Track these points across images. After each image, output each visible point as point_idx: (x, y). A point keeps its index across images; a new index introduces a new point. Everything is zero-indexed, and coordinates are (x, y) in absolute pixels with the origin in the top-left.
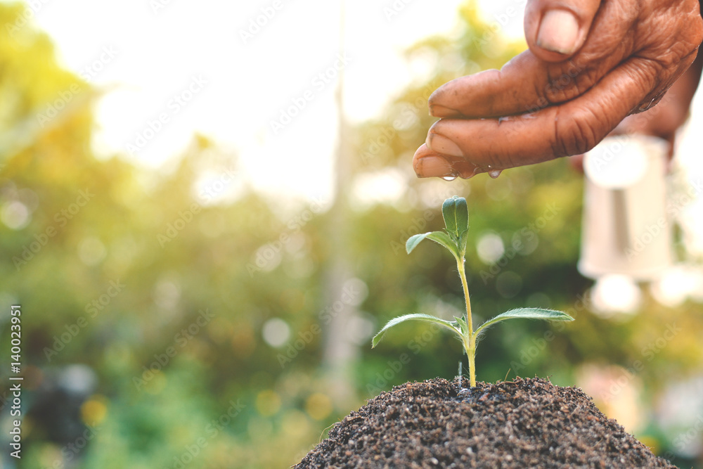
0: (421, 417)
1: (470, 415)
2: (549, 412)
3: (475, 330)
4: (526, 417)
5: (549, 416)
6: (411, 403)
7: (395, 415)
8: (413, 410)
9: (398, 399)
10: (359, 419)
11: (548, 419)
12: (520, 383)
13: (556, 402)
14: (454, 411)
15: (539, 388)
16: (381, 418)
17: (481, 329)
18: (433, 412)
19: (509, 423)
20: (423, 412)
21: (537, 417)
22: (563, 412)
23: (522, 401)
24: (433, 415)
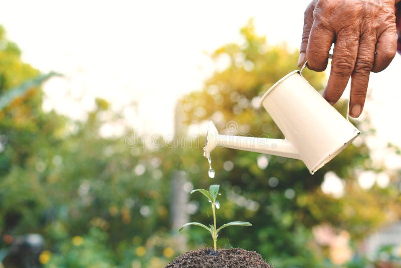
0: (194, 264)
1: (212, 263)
2: (241, 261)
3: (217, 229)
4: (232, 263)
5: (241, 263)
6: (191, 259)
7: (185, 264)
8: (192, 261)
9: (186, 257)
10: (172, 265)
11: (240, 264)
12: (232, 250)
13: (244, 258)
14: (207, 262)
15: (239, 252)
16: (180, 265)
17: (218, 230)
18: (199, 262)
19: (226, 266)
20: (195, 262)
21: (236, 263)
22: (247, 261)
23: (232, 257)
24: (199, 263)
